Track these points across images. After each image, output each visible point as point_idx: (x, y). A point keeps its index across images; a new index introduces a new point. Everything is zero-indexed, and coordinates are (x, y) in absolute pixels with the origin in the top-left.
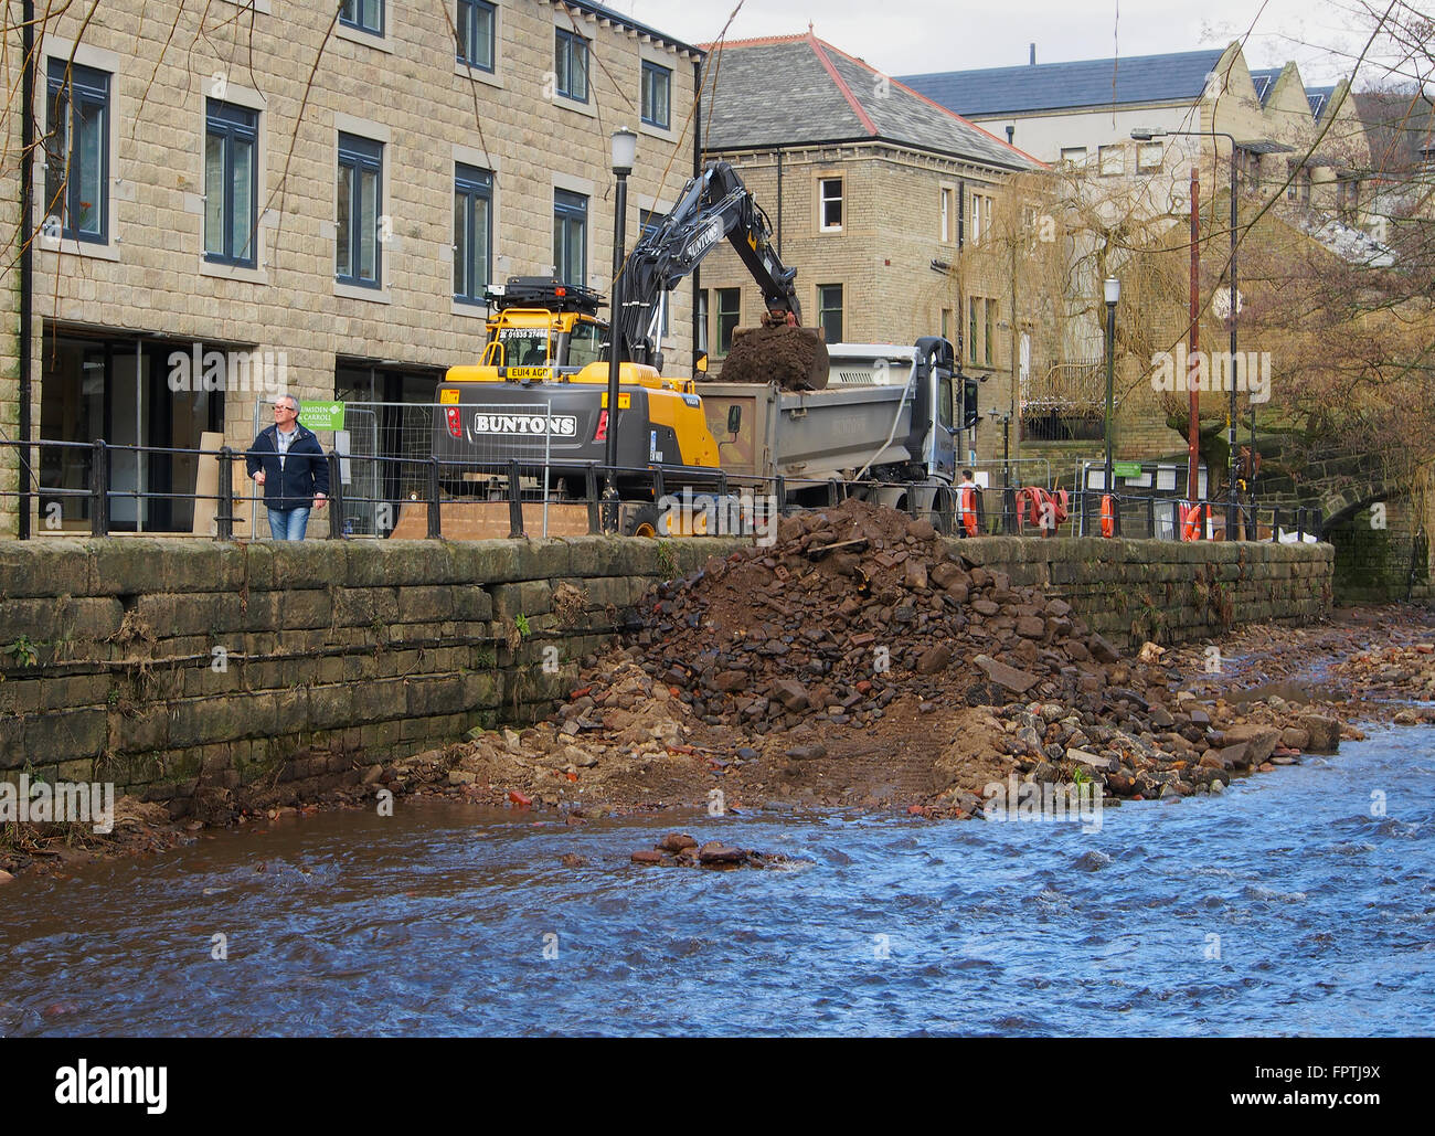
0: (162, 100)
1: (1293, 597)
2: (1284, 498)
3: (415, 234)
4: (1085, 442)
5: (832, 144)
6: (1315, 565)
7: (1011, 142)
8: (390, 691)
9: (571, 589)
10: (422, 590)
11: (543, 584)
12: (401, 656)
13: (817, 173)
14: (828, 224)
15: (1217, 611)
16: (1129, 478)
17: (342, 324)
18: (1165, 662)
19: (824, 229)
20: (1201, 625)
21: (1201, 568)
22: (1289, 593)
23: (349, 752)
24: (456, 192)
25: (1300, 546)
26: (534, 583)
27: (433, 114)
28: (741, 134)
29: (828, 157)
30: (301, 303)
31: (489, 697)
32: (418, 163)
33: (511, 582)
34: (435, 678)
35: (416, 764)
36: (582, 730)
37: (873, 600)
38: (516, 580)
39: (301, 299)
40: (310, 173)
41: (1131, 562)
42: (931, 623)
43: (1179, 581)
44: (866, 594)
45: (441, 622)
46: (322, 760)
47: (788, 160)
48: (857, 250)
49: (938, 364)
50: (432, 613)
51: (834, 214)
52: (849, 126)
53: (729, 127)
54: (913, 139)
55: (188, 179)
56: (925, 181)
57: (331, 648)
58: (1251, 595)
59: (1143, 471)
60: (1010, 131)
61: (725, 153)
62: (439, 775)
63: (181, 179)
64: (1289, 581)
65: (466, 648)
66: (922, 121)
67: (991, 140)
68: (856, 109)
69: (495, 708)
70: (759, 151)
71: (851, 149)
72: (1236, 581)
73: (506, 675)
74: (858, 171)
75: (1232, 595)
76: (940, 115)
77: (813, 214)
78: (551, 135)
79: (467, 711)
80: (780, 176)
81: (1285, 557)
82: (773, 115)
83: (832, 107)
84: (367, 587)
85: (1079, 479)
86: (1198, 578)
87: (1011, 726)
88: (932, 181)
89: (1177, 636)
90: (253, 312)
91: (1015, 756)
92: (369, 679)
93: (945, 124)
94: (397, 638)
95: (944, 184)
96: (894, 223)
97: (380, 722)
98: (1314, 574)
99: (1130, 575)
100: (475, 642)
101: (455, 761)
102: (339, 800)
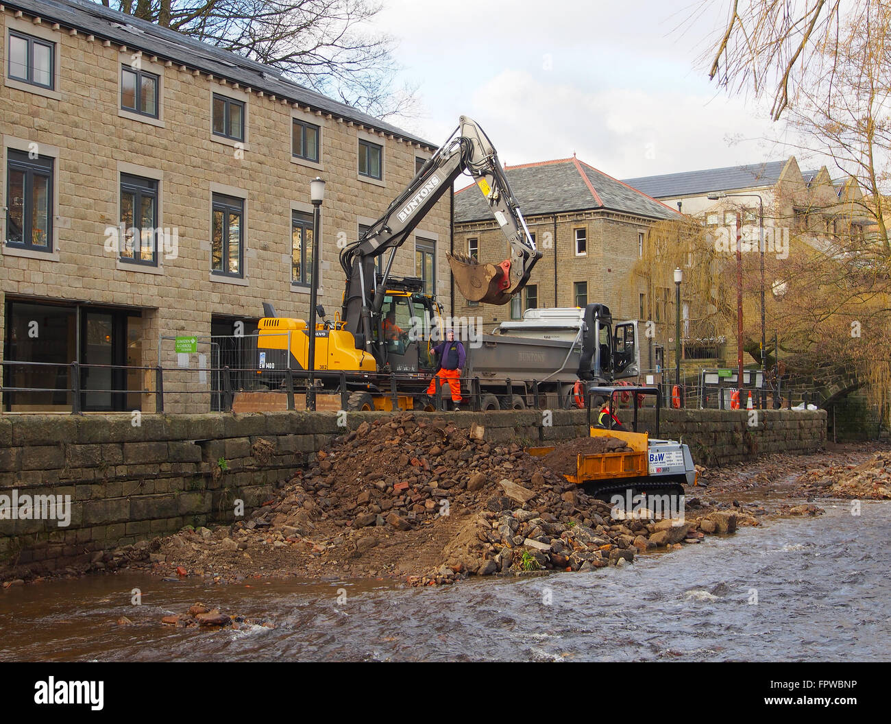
0: (89, 173)
1: (800, 439)
2: (807, 387)
3: (265, 248)
4: (709, 360)
5: (579, 212)
6: (815, 422)
7: (680, 210)
8: (115, 505)
9: (264, 442)
10: (143, 445)
11: (244, 440)
12: (125, 484)
13: (574, 226)
14: (579, 252)
15: (749, 447)
16: (726, 377)
17: (215, 297)
18: (705, 476)
19: (578, 254)
20: (739, 454)
21: (738, 424)
22: (798, 436)
23: (81, 543)
24: (293, 226)
25: (805, 411)
26: (236, 439)
27: (277, 184)
28: (536, 208)
29: (579, 218)
30: (187, 285)
31: (198, 507)
32: (266, 210)
33: (218, 439)
34: (154, 498)
35: (130, 549)
36: (257, 527)
37: (449, 447)
38: (221, 438)
39: (187, 283)
40: (192, 214)
41: (688, 421)
42: (481, 460)
43: (723, 432)
44: (446, 444)
45: (160, 464)
46: (58, 549)
47: (559, 221)
48: (593, 264)
49: (598, 317)
50: (152, 457)
51: (582, 247)
52: (589, 202)
53: (532, 205)
54: (623, 208)
55: (108, 217)
56: (629, 229)
57: (64, 481)
58: (772, 438)
59: (733, 374)
60: (680, 205)
61: (528, 218)
62: (145, 556)
63: (102, 217)
64: (798, 430)
65: (181, 478)
66: (630, 200)
67: (667, 209)
68: (593, 194)
69: (205, 513)
70: (544, 216)
71: (590, 213)
72: (762, 431)
73: (214, 494)
74: (594, 225)
75: (760, 438)
76: (641, 196)
77: (572, 247)
78: (356, 196)
79: (182, 516)
80: (556, 228)
81: (796, 417)
82: (553, 198)
83: (582, 193)
84: (96, 443)
85: (700, 378)
86: (736, 429)
87: (495, 524)
88: (633, 229)
89: (722, 461)
90: (154, 290)
91: (492, 543)
92: (97, 499)
93: (643, 201)
94: (122, 474)
95: (640, 230)
96: (613, 251)
97: (107, 524)
98: (814, 426)
99: (689, 429)
100: (187, 475)
101: (156, 547)
102: (67, 573)
